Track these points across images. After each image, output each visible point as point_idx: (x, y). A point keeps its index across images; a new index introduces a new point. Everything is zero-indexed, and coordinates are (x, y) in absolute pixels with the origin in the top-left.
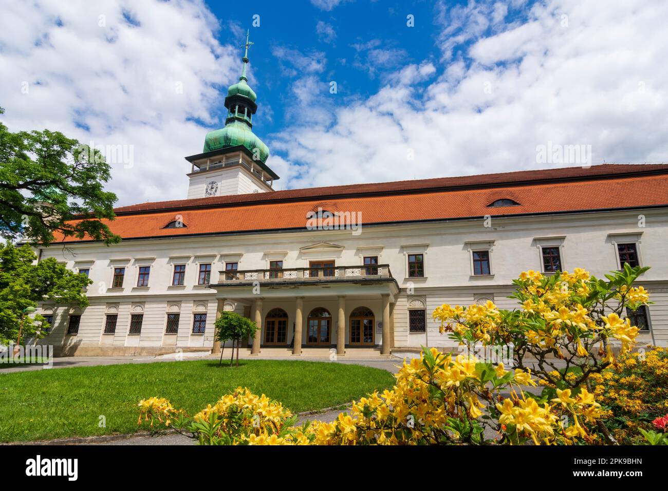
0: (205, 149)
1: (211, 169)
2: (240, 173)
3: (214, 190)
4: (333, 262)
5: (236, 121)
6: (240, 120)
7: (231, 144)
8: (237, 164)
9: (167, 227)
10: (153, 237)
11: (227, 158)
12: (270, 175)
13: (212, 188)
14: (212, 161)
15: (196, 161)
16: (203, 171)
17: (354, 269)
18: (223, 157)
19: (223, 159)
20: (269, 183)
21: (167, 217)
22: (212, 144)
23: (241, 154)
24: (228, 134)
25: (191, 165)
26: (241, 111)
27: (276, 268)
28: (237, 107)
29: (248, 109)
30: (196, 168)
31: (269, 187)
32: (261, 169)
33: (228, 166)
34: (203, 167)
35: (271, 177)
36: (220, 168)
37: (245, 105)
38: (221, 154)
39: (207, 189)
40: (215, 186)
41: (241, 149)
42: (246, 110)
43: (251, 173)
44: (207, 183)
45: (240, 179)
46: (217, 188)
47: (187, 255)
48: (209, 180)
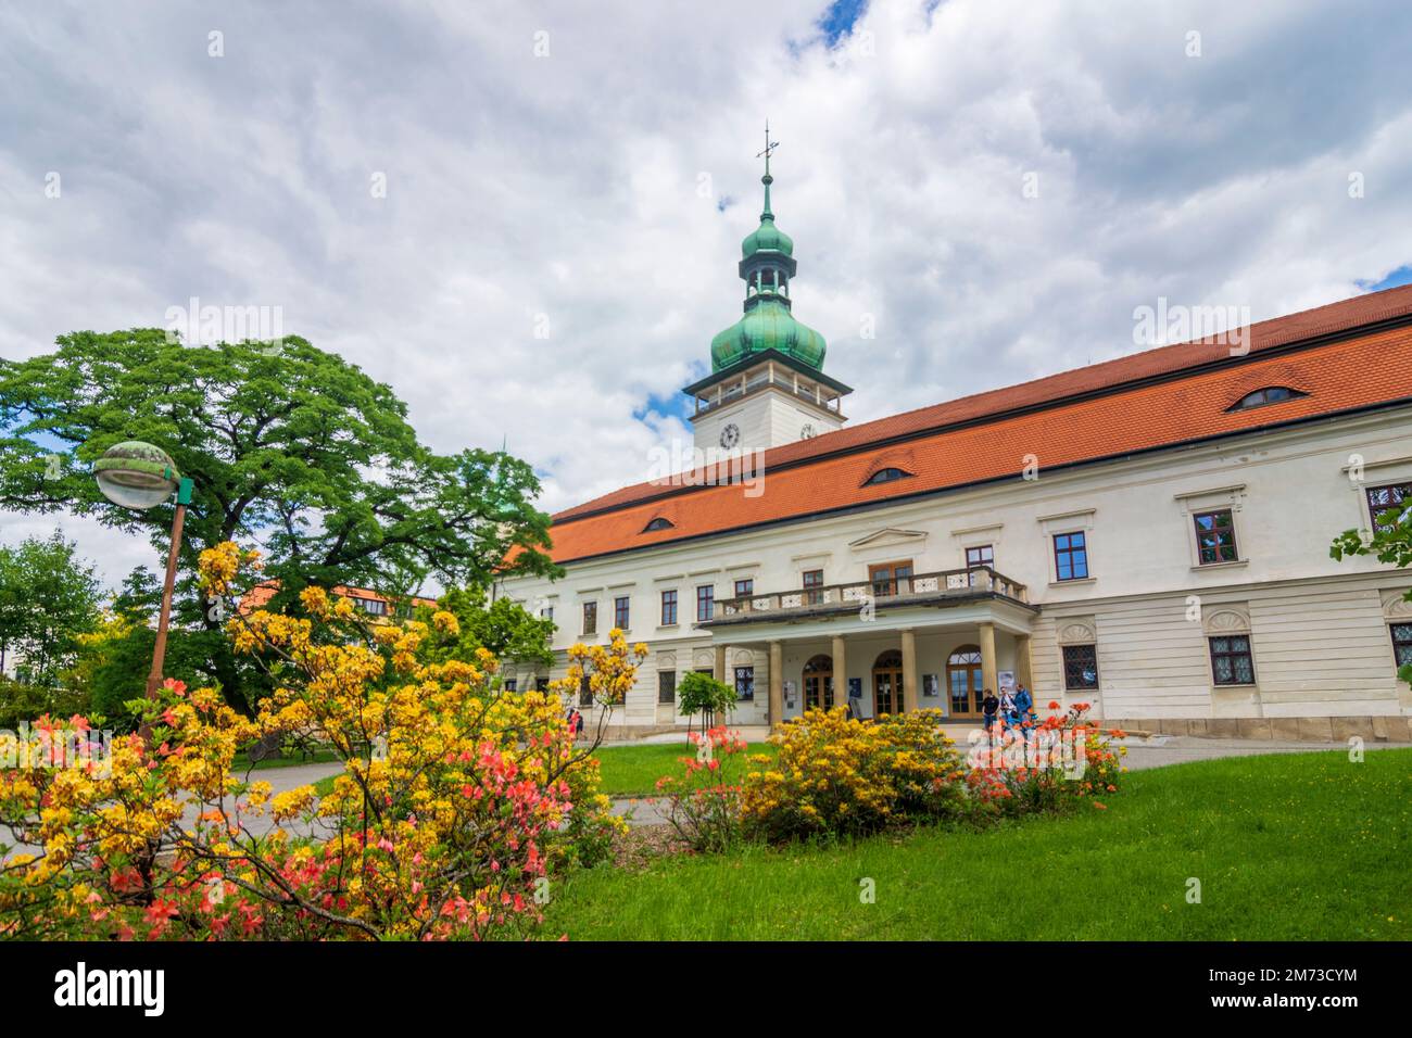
0: (714, 368)
1: (727, 402)
2: (773, 400)
3: (733, 439)
4: (909, 564)
5: (761, 301)
6: (767, 298)
7: (753, 349)
8: (765, 385)
9: (647, 529)
10: (628, 550)
11: (750, 376)
12: (834, 388)
13: (730, 437)
14: (725, 387)
15: (701, 392)
16: (714, 408)
17: (926, 580)
18: (743, 375)
19: (741, 379)
20: (832, 404)
21: (646, 512)
22: (720, 354)
23: (771, 364)
24: (746, 331)
25: (694, 399)
26: (768, 280)
27: (814, 584)
28: (759, 276)
29: (779, 272)
30: (703, 405)
31: (836, 415)
32: (814, 382)
33: (753, 391)
34: (713, 400)
35: (836, 392)
36: (740, 397)
37: (772, 267)
38: (739, 371)
39: (722, 440)
40: (733, 432)
41: (771, 354)
42: (776, 275)
43: (794, 395)
44: (722, 429)
45: (773, 413)
46: (737, 435)
47: (676, 573)
48: (725, 423)
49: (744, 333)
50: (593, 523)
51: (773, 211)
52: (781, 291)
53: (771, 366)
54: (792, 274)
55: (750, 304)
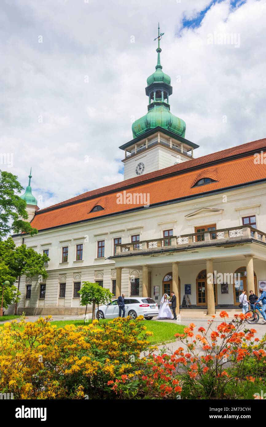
0: (134, 137)
1: (139, 152)
2: (160, 151)
3: (141, 170)
4: (214, 226)
5: (155, 106)
6: (158, 104)
7: (151, 127)
8: (156, 144)
9: (92, 211)
10: (82, 221)
11: (149, 140)
12: (189, 145)
13: (140, 169)
14: (138, 146)
15: (127, 148)
16: (133, 155)
18: (146, 140)
19: (145, 142)
20: (189, 153)
21: (92, 203)
22: (136, 130)
23: (159, 134)
24: (147, 119)
25: (124, 151)
26: (159, 96)
27: (168, 237)
28: (155, 94)
29: (164, 92)
30: (128, 154)
31: (191, 157)
32: (180, 142)
33: (150, 147)
34: (133, 152)
35: (191, 147)
36: (145, 150)
37: (160, 90)
38: (145, 138)
39: (136, 170)
40: (142, 167)
41: (159, 129)
42: (162, 93)
43: (170, 149)
44: (136, 165)
45: (160, 157)
46: (144, 167)
47: (105, 232)
48: (138, 162)
49: (147, 120)
50: (68, 209)
51: (162, 65)
52: (165, 101)
53: (159, 135)
54: (170, 93)
55: (151, 107)
